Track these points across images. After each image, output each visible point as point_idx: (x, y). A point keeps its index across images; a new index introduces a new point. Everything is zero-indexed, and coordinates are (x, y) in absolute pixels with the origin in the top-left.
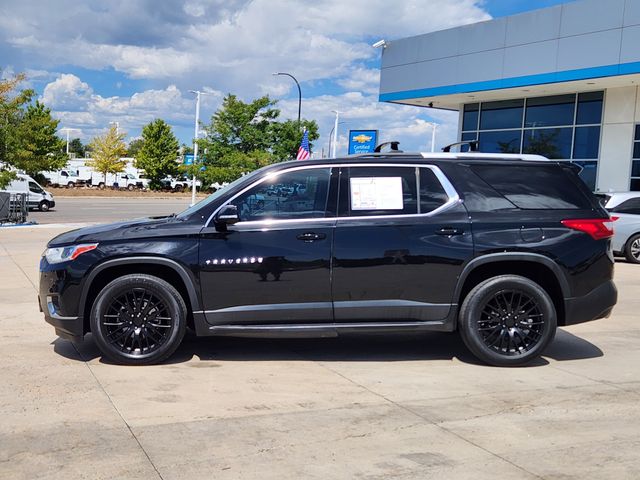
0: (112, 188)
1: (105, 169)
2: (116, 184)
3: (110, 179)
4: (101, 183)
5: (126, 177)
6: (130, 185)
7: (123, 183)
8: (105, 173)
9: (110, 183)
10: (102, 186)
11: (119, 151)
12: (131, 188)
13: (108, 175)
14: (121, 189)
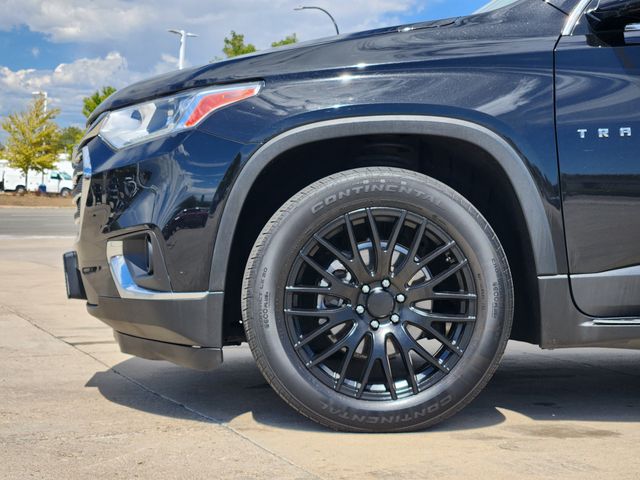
0: (37, 193)
1: (26, 164)
2: (43, 188)
3: (34, 180)
4: (19, 187)
5: (58, 178)
6: (64, 189)
7: (53, 186)
8: (26, 170)
9: (32, 187)
10: (21, 190)
11: (48, 135)
12: (65, 193)
13: (31, 173)
14: (50, 195)
